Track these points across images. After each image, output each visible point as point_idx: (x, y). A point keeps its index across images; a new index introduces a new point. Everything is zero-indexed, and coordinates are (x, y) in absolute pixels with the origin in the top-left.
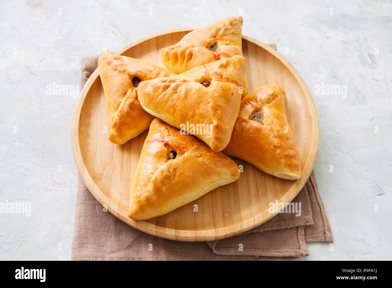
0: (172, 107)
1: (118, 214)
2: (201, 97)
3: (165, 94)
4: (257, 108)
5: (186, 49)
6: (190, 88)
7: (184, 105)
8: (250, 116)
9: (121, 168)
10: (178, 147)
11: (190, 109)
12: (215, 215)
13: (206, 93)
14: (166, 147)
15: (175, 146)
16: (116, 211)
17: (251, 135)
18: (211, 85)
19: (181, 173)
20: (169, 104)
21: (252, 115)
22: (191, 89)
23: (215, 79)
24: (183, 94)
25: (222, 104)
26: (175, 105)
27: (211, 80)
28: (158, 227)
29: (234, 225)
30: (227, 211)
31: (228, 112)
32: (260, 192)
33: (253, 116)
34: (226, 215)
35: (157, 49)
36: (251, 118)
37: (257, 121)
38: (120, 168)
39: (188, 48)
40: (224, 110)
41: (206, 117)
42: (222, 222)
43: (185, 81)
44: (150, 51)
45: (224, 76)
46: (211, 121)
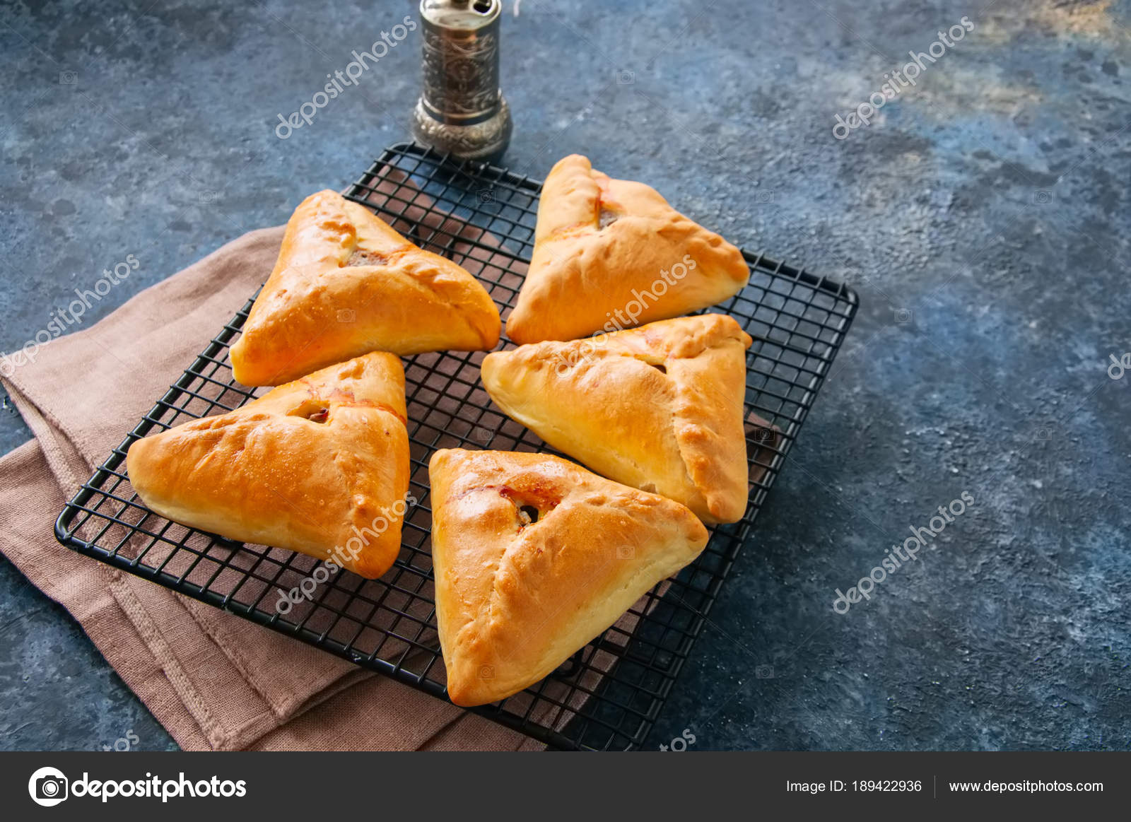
0: (237, 486)
2: (310, 448)
3: (213, 457)
6: (276, 430)
7: (270, 474)
10: (536, 491)
11: (288, 481)
13: (322, 436)
14: (507, 498)
15: (530, 491)
18: (330, 417)
19: (568, 550)
20: (227, 480)
22: (281, 433)
23: (338, 404)
24: (260, 448)
25: (369, 458)
26: (242, 478)
27: (328, 406)
31: (385, 474)
40: (373, 470)
41: (333, 493)
43: (259, 418)
45: (358, 396)
46: (346, 501)
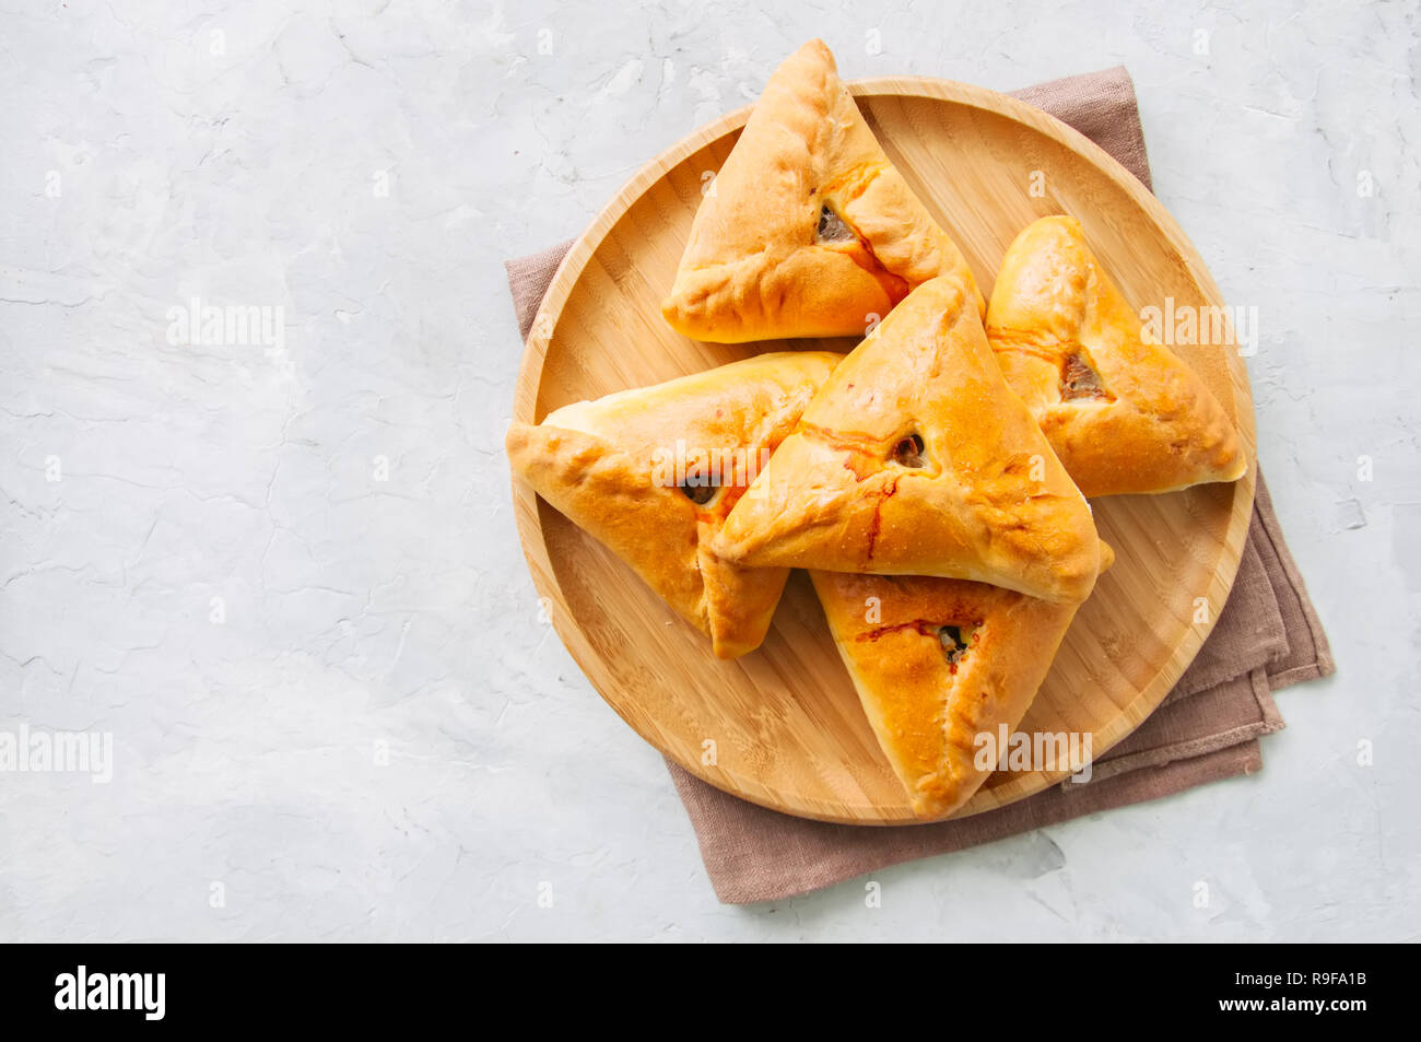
1: (885, 821)
4: (1066, 353)
5: (753, 280)
8: (1062, 391)
9: (793, 696)
12: (1092, 665)
14: (927, 635)
15: (949, 618)
16: (880, 818)
17: (1101, 451)
21: (1066, 382)
28: (997, 789)
29: (1159, 674)
30: (1110, 635)
32: (1158, 543)
33: (1068, 385)
34: (1115, 647)
35: (616, 281)
36: (1067, 396)
37: (1087, 393)
38: (792, 699)
39: (760, 276)
42: (1119, 673)
44: (601, 303)
